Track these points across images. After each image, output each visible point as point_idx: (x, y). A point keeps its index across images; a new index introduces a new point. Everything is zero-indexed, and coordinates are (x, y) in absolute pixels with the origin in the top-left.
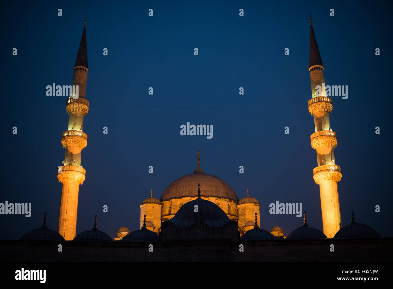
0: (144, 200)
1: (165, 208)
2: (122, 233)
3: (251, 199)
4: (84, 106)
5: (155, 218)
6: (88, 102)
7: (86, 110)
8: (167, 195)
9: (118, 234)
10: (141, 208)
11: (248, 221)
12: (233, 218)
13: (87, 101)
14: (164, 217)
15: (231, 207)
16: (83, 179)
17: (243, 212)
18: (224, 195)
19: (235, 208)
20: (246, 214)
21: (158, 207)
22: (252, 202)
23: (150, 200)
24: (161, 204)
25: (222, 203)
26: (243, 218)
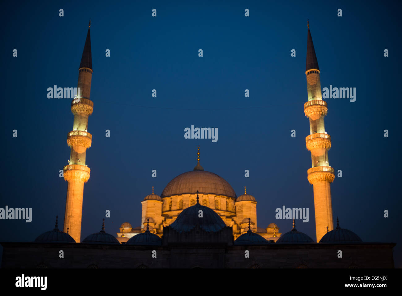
0: (146, 197)
1: (166, 204)
2: (124, 228)
3: (248, 196)
4: (89, 107)
5: (156, 214)
6: (93, 103)
7: (91, 110)
8: (167, 191)
9: (121, 229)
10: (143, 204)
11: (245, 218)
12: (231, 215)
13: (91, 102)
14: (164, 213)
15: (230, 204)
16: (87, 178)
17: (241, 209)
18: (222, 192)
19: (233, 204)
20: (243, 211)
21: (159, 204)
22: (249, 199)
23: (152, 196)
24: (162, 201)
25: (220, 200)
26: (241, 214)
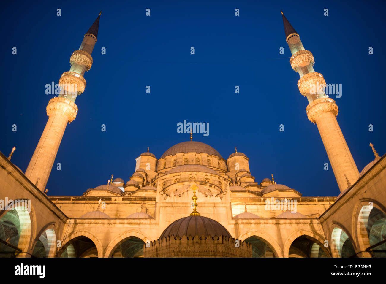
1: (160, 164)
2: (116, 183)
3: (239, 153)
10: (137, 160)
14: (158, 172)
15: (221, 164)
17: (234, 164)
19: (225, 165)
20: (236, 166)
21: (153, 160)
22: (241, 155)
23: (146, 153)
24: (156, 157)
25: (213, 160)
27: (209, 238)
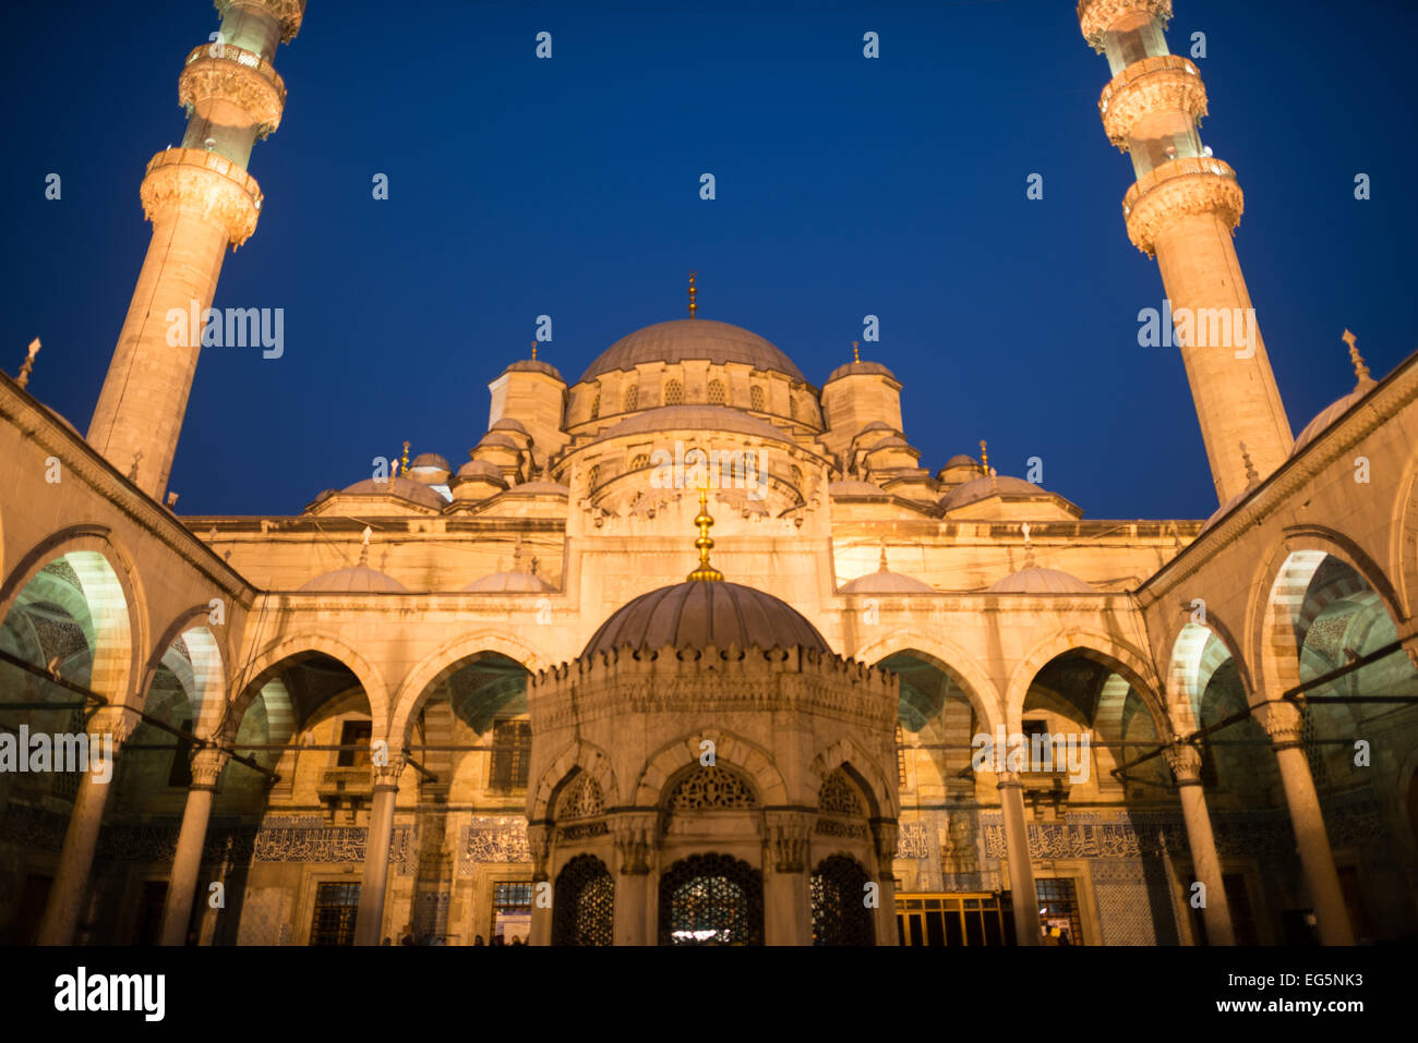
1: (577, 400)
3: (866, 364)
5: (540, 419)
10: (494, 390)
14: (574, 432)
15: (801, 404)
17: (847, 404)
19: (814, 407)
20: (856, 408)
21: (551, 388)
22: (874, 370)
23: (528, 361)
24: (564, 379)
25: (770, 387)
26: (847, 421)
27: (753, 655)
